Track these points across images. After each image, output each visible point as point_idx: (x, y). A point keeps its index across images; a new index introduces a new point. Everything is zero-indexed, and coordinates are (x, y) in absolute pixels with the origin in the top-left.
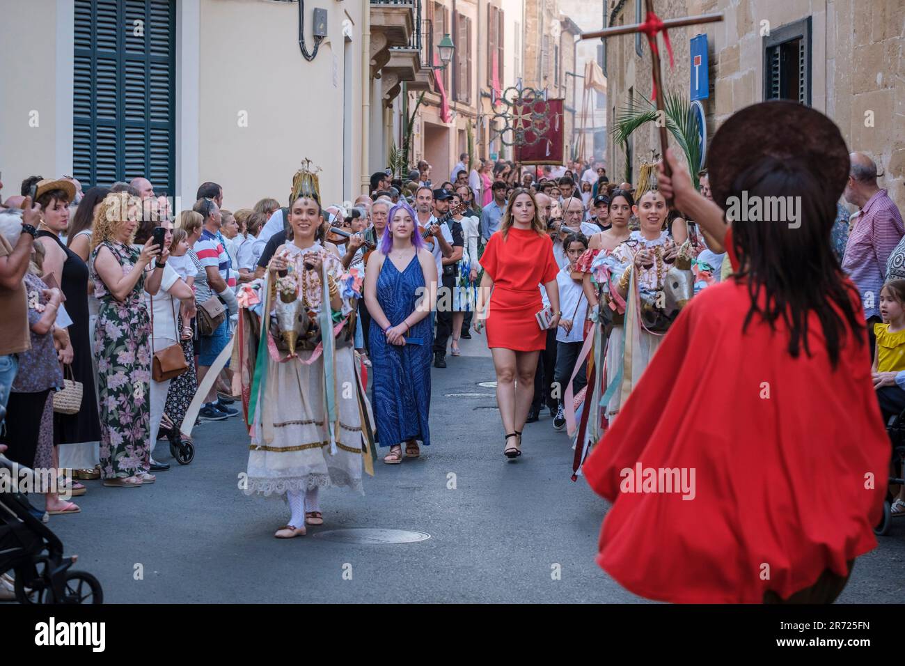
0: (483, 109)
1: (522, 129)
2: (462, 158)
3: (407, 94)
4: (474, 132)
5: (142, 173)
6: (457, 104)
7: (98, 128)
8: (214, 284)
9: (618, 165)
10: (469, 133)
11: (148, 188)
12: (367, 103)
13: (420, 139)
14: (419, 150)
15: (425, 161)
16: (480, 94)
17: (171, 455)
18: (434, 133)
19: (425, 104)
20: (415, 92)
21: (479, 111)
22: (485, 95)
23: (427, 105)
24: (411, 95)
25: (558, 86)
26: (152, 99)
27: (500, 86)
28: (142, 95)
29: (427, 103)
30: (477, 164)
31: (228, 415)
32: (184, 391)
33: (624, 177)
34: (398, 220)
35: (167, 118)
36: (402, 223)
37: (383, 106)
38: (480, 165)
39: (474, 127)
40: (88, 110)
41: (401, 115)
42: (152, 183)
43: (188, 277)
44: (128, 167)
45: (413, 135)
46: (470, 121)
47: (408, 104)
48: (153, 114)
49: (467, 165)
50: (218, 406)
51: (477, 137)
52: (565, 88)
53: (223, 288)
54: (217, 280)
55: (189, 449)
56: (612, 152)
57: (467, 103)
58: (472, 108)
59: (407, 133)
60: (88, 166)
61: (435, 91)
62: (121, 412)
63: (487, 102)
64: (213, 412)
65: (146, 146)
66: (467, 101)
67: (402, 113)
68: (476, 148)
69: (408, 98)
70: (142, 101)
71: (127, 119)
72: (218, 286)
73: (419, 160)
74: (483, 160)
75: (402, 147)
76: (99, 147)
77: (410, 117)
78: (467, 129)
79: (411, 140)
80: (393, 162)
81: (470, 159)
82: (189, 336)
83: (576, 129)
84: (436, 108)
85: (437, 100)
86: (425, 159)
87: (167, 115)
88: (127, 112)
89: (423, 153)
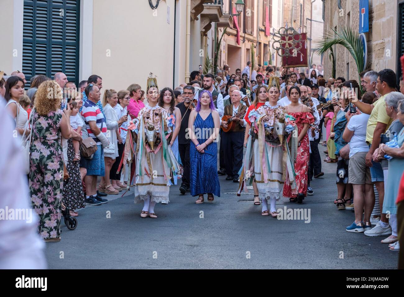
0: (260, 38)
1: (288, 48)
2: (248, 64)
3: (217, 29)
4: (255, 50)
5: (61, 70)
6: (246, 35)
7: (37, 45)
8: (93, 131)
9: (329, 68)
10: (252, 50)
11: (64, 78)
12: (189, 33)
13: (225, 53)
14: (225, 59)
15: (228, 65)
16: (258, 30)
17: (65, 225)
18: (233, 50)
19: (228, 35)
20: (223, 28)
21: (258, 39)
22: (262, 30)
23: (229, 35)
24: (220, 30)
25: (302, 26)
26: (67, 29)
27: (270, 26)
28: (61, 27)
29: (229, 34)
30: (256, 67)
31: (101, 203)
32: (75, 189)
33: (331, 75)
34: (203, 97)
35: (75, 40)
36: (205, 98)
37: (201, 35)
38: (258, 68)
39: (255, 47)
40: (31, 35)
41: (213, 41)
42: (66, 75)
43: (78, 127)
44: (53, 66)
45: (221, 51)
46: (253, 44)
47: (218, 34)
48: (67, 38)
49: (251, 68)
50: (96, 198)
51: (257, 52)
52: (306, 27)
53: (98, 133)
54: (95, 128)
55: (74, 222)
56: (326, 62)
57: (251, 34)
58: (254, 37)
59: (217, 50)
60: (31, 65)
61: (234, 27)
62: (49, 196)
63: (262, 34)
64: (94, 201)
65: (63, 55)
66: (252, 33)
67: (214, 39)
68: (256, 59)
69: (218, 31)
70: (61, 30)
71: (53, 40)
72: (96, 132)
73: (225, 64)
74: (260, 65)
75: (214, 57)
76: (37, 55)
77: (219, 41)
78: (251, 48)
79: (219, 54)
80: (207, 65)
81: (252, 64)
82: (78, 159)
83: (312, 49)
84: (234, 37)
85: (235, 32)
86: (228, 64)
87: (75, 38)
88: (53, 36)
89: (227, 61)
